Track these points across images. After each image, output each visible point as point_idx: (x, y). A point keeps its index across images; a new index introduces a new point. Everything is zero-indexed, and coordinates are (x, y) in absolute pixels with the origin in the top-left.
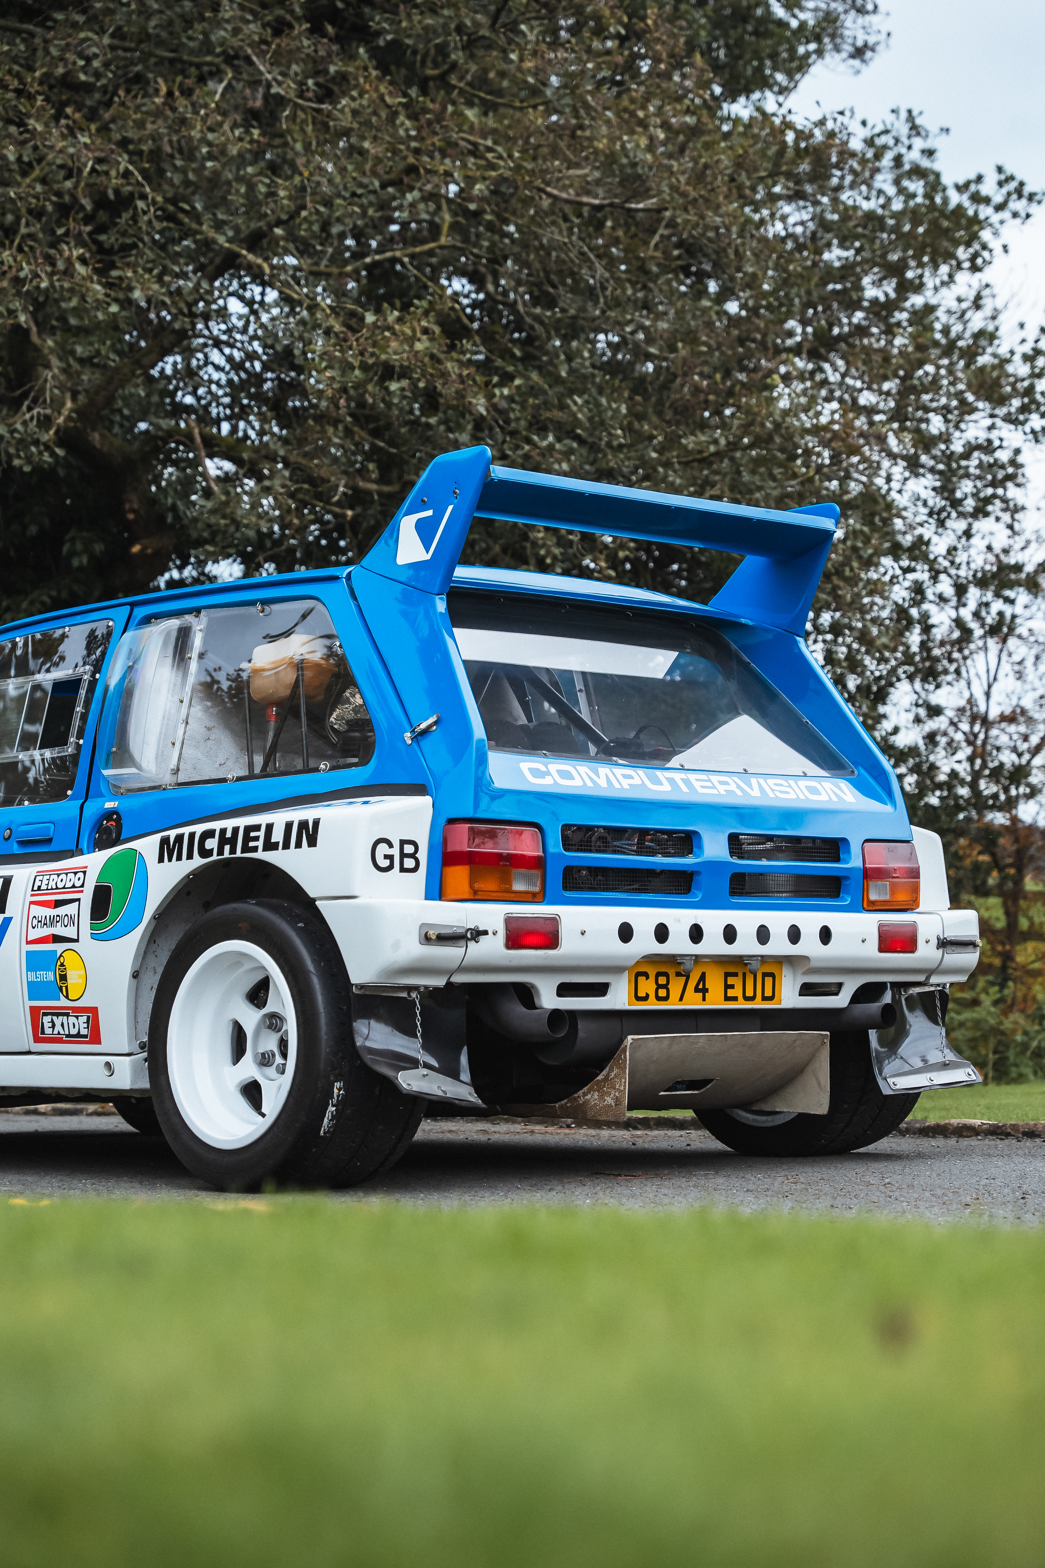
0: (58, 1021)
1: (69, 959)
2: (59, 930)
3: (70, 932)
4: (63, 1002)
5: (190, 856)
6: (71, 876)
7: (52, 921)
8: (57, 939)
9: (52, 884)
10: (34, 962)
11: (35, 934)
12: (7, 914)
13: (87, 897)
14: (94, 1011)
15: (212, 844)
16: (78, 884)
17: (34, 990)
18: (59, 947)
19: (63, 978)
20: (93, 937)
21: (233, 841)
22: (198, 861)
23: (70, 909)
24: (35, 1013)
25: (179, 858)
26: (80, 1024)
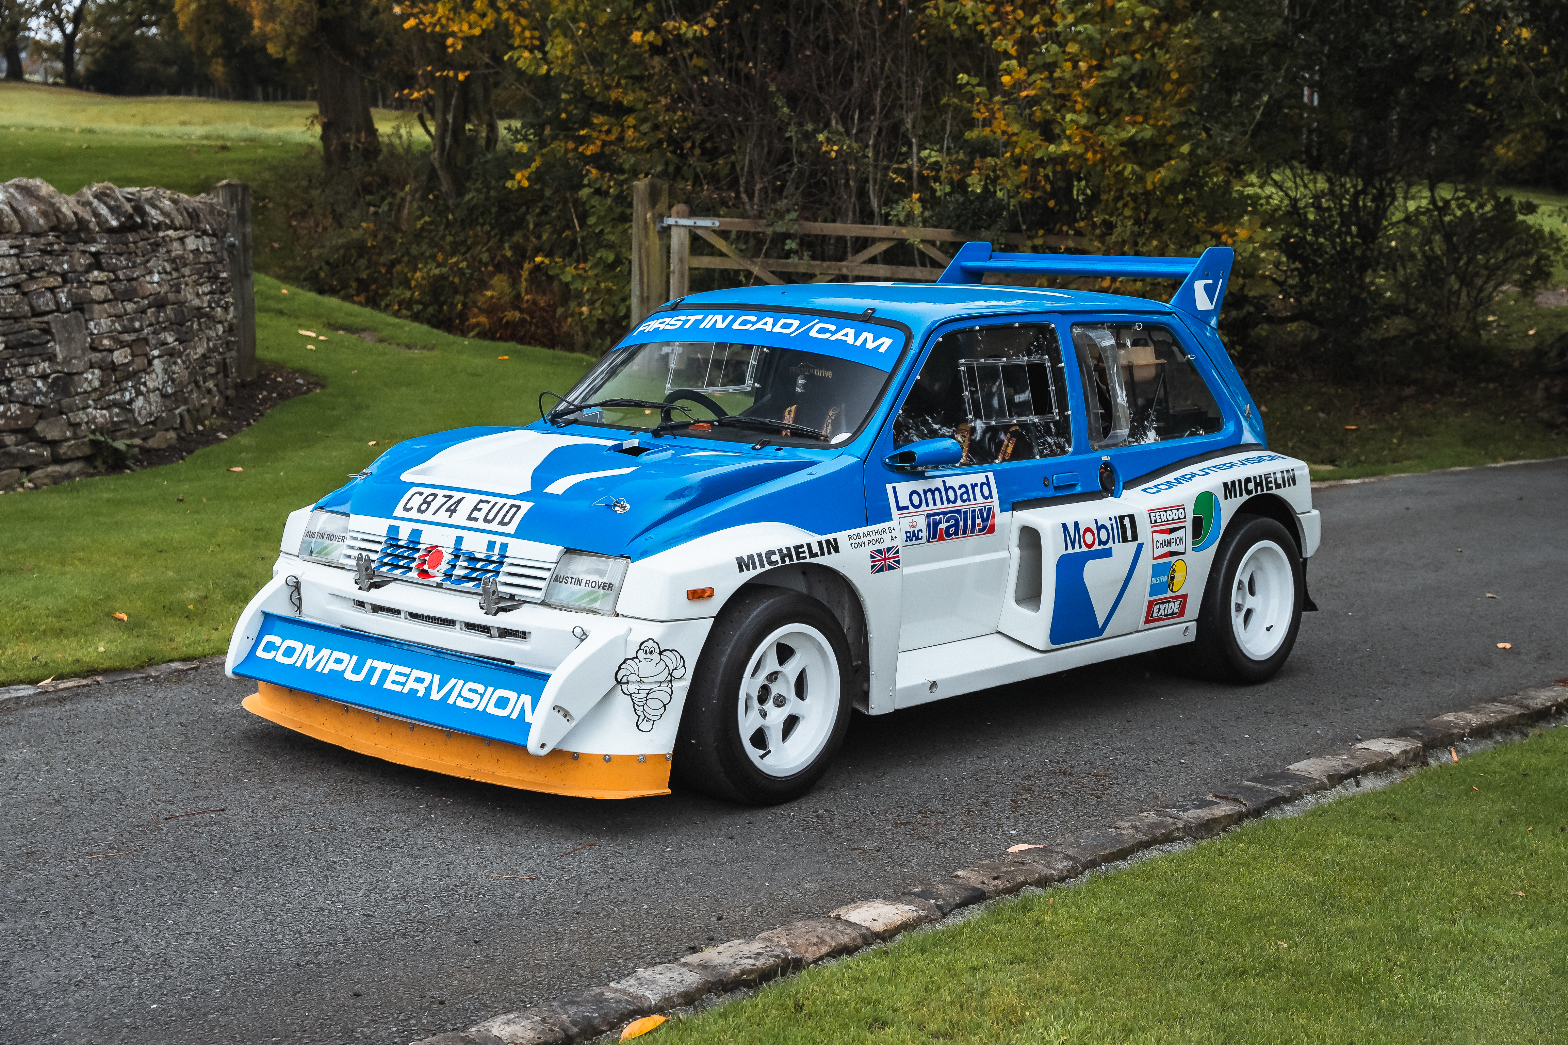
0: (1162, 607)
1: (1179, 567)
2: (1174, 548)
3: (1180, 548)
4: (1170, 594)
5: (1241, 495)
6: (1175, 512)
7: (1169, 542)
8: (1172, 554)
9: (1164, 518)
10: (1157, 571)
11: (1158, 552)
12: (1139, 541)
13: (1189, 524)
14: (1185, 596)
15: (1251, 486)
16: (1182, 516)
17: (1155, 589)
18: (1173, 559)
19: (1172, 578)
20: (1194, 550)
21: (1261, 484)
22: (1246, 497)
23: (1180, 534)
24: (1151, 604)
25: (1235, 496)
26: (1175, 607)
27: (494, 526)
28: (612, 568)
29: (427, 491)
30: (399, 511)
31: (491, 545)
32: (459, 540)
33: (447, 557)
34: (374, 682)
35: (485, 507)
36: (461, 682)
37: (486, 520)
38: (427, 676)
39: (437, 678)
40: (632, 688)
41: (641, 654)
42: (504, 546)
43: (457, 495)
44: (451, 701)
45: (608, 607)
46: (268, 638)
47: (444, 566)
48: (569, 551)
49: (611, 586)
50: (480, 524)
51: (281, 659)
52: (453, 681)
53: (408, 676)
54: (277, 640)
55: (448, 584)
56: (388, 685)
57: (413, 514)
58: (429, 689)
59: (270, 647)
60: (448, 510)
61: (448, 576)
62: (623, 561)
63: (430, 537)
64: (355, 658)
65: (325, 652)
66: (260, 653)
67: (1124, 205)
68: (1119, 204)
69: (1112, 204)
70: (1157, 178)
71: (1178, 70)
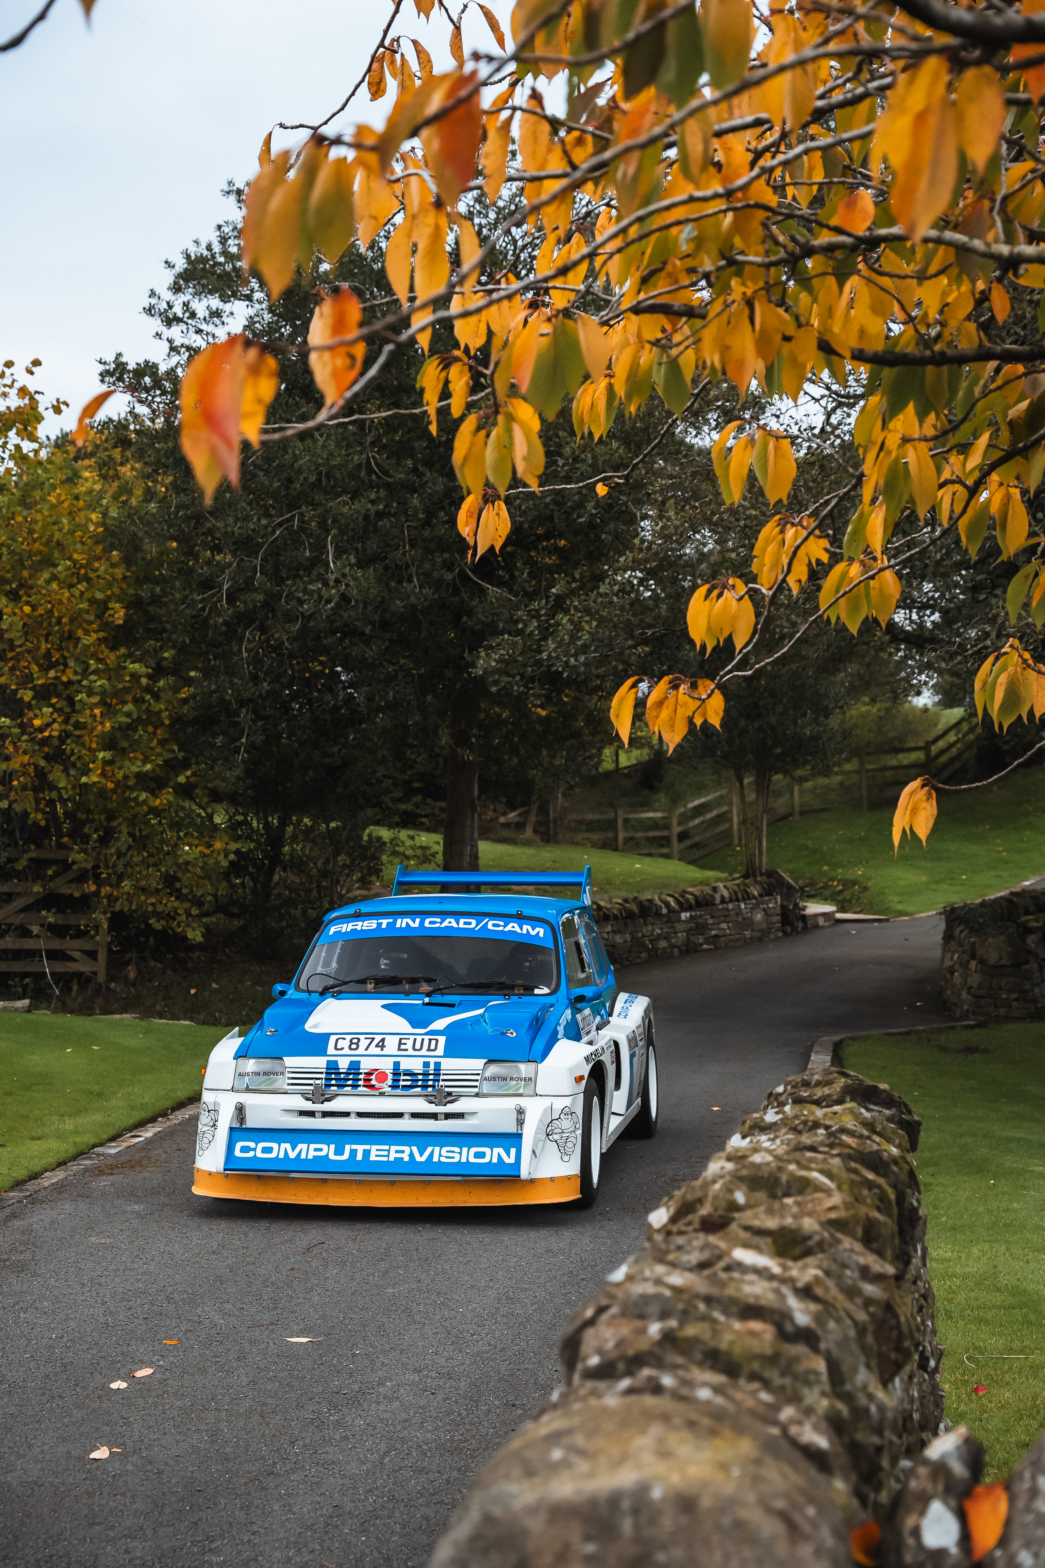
0: (640, 1087)
6: (640, 1028)
7: (642, 1047)
9: (639, 1032)
11: (641, 1053)
16: (642, 1031)
23: (643, 1042)
24: (638, 1085)
27: (424, 1052)
28: (524, 1069)
29: (349, 1037)
30: (331, 1050)
31: (426, 1065)
32: (397, 1065)
33: (390, 1076)
34: (359, 1157)
35: (410, 1043)
36: (437, 1149)
37: (414, 1049)
38: (407, 1149)
39: (415, 1149)
40: (556, 1137)
41: (562, 1116)
42: (438, 1065)
43: (378, 1038)
44: (436, 1159)
45: (531, 1092)
46: (239, 1145)
47: (390, 1082)
48: (490, 1061)
49: (530, 1079)
50: (411, 1052)
51: (259, 1154)
52: (430, 1149)
53: (389, 1151)
54: (252, 1145)
55: (399, 1092)
56: (373, 1158)
57: (346, 1051)
58: (411, 1155)
59: (244, 1149)
60: (377, 1046)
61: (393, 1087)
62: (534, 1064)
63: (366, 1065)
64: (332, 1147)
65: (302, 1147)
66: (237, 1153)
67: (119, 825)
68: (114, 824)
69: (105, 823)
70: (158, 802)
71: (170, 717)
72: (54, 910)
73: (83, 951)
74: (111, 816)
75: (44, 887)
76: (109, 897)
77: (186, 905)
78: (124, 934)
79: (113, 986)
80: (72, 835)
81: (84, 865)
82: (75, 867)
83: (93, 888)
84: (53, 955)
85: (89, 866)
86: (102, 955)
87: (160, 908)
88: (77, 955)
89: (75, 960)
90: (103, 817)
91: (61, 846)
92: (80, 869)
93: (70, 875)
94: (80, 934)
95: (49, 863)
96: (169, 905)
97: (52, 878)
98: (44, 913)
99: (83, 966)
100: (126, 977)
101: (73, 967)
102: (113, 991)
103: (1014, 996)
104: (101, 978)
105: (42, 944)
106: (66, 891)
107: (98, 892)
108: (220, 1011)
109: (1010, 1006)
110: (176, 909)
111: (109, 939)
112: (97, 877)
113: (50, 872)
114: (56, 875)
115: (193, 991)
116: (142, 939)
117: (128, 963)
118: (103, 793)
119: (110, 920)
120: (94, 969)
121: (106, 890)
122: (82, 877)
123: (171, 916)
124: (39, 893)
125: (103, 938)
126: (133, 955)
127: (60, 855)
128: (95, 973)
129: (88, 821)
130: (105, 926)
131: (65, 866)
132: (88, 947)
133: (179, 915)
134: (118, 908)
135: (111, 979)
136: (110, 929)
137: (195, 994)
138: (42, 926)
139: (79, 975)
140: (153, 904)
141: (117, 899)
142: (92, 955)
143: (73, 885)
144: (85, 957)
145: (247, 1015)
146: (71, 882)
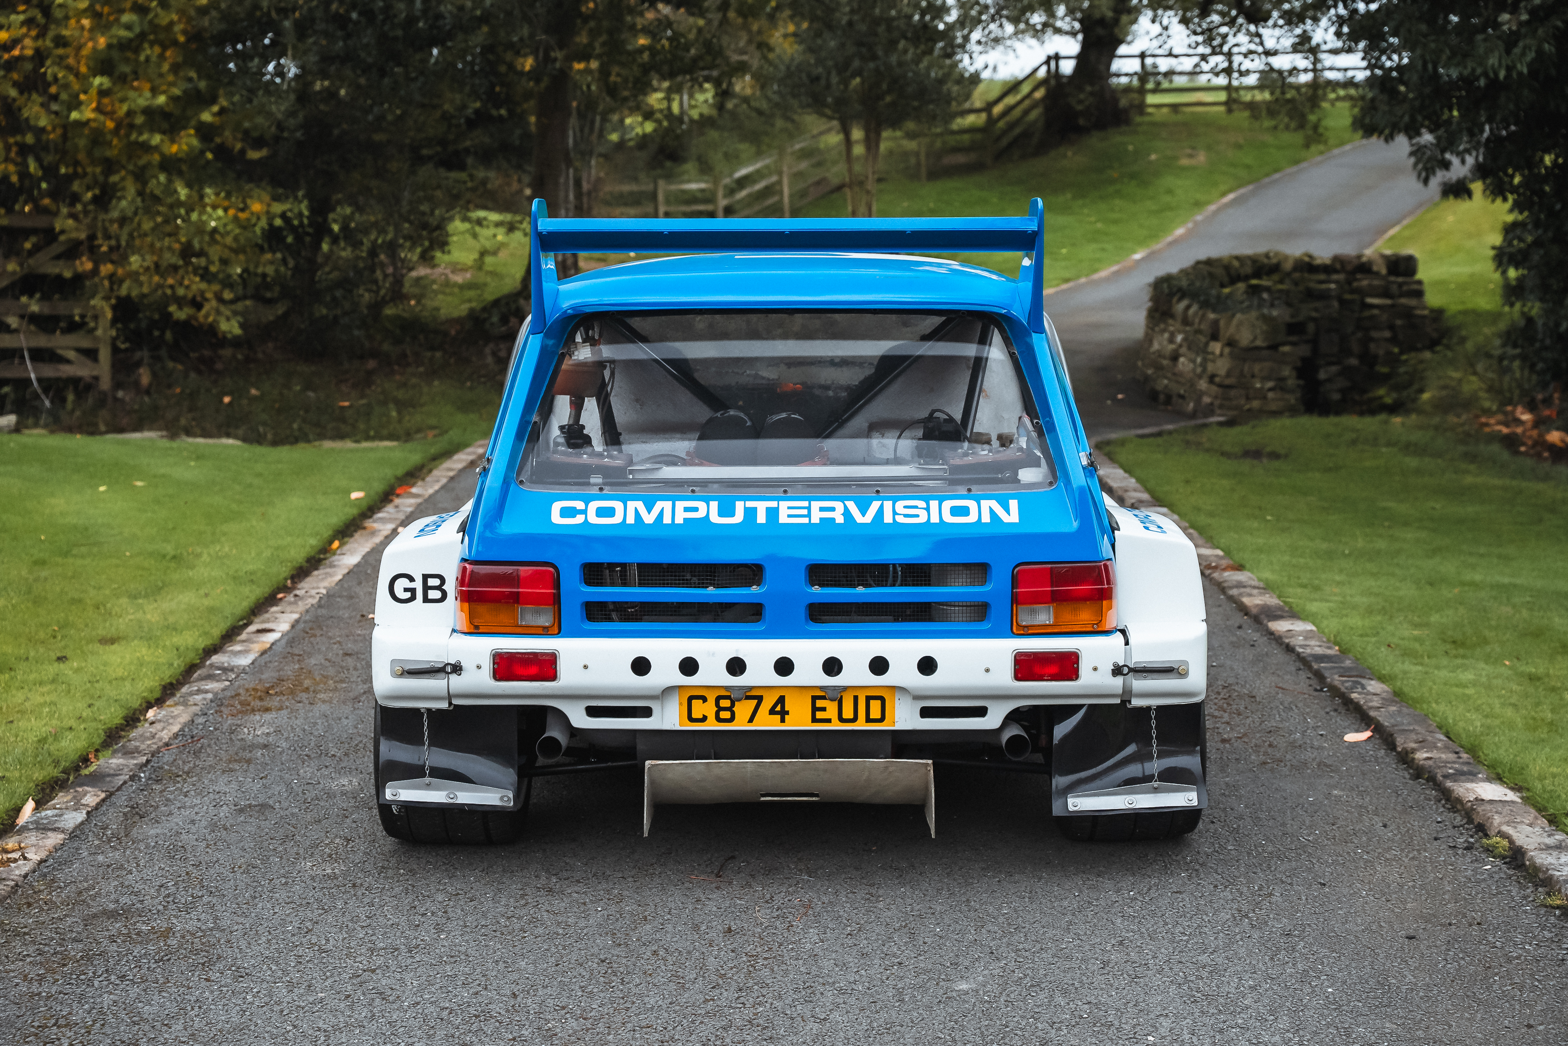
67: (123, 179)
68: (115, 178)
69: (101, 179)
70: (174, 148)
71: (184, 32)
72: (38, 296)
73: (79, 350)
74: (110, 166)
75: (21, 265)
76: (111, 277)
77: (216, 287)
78: (132, 326)
79: (120, 394)
80: (54, 194)
81: (74, 235)
82: (62, 238)
83: (89, 266)
84: (40, 355)
85: (83, 236)
86: (105, 354)
87: (181, 292)
88: (71, 355)
89: (68, 361)
90: (98, 170)
91: (39, 210)
92: (69, 240)
93: (56, 249)
94: (73, 327)
95: (26, 233)
96: (194, 287)
97: (31, 253)
98: (24, 299)
99: (82, 370)
100: (137, 384)
101: (66, 371)
102: (121, 401)
103: (1270, 384)
104: (105, 384)
105: (22, 341)
106: (54, 269)
107: (95, 272)
108: (264, 424)
109: (1265, 398)
110: (202, 293)
111: (114, 333)
112: (93, 250)
113: (28, 245)
114: (36, 249)
115: (227, 400)
116: (156, 333)
117: (138, 364)
118: (97, 138)
119: (114, 308)
120: (95, 373)
121: (106, 269)
122: (72, 252)
123: (197, 304)
124: (14, 273)
125: (104, 331)
126: (144, 354)
127: (41, 222)
128: (96, 378)
129: (75, 176)
130: (109, 315)
131: (50, 236)
132: (86, 344)
133: (207, 300)
134: (124, 291)
135: (118, 385)
136: (114, 321)
137: (230, 403)
138: (22, 317)
139: (75, 382)
140: (172, 287)
141: (121, 282)
142: (91, 354)
143: (61, 263)
144: (83, 358)
145: (300, 429)
146: (58, 257)
